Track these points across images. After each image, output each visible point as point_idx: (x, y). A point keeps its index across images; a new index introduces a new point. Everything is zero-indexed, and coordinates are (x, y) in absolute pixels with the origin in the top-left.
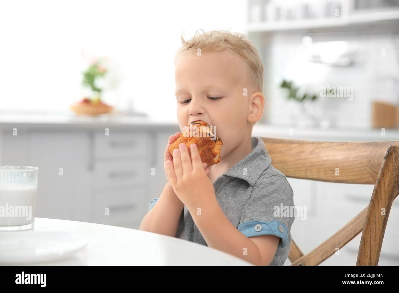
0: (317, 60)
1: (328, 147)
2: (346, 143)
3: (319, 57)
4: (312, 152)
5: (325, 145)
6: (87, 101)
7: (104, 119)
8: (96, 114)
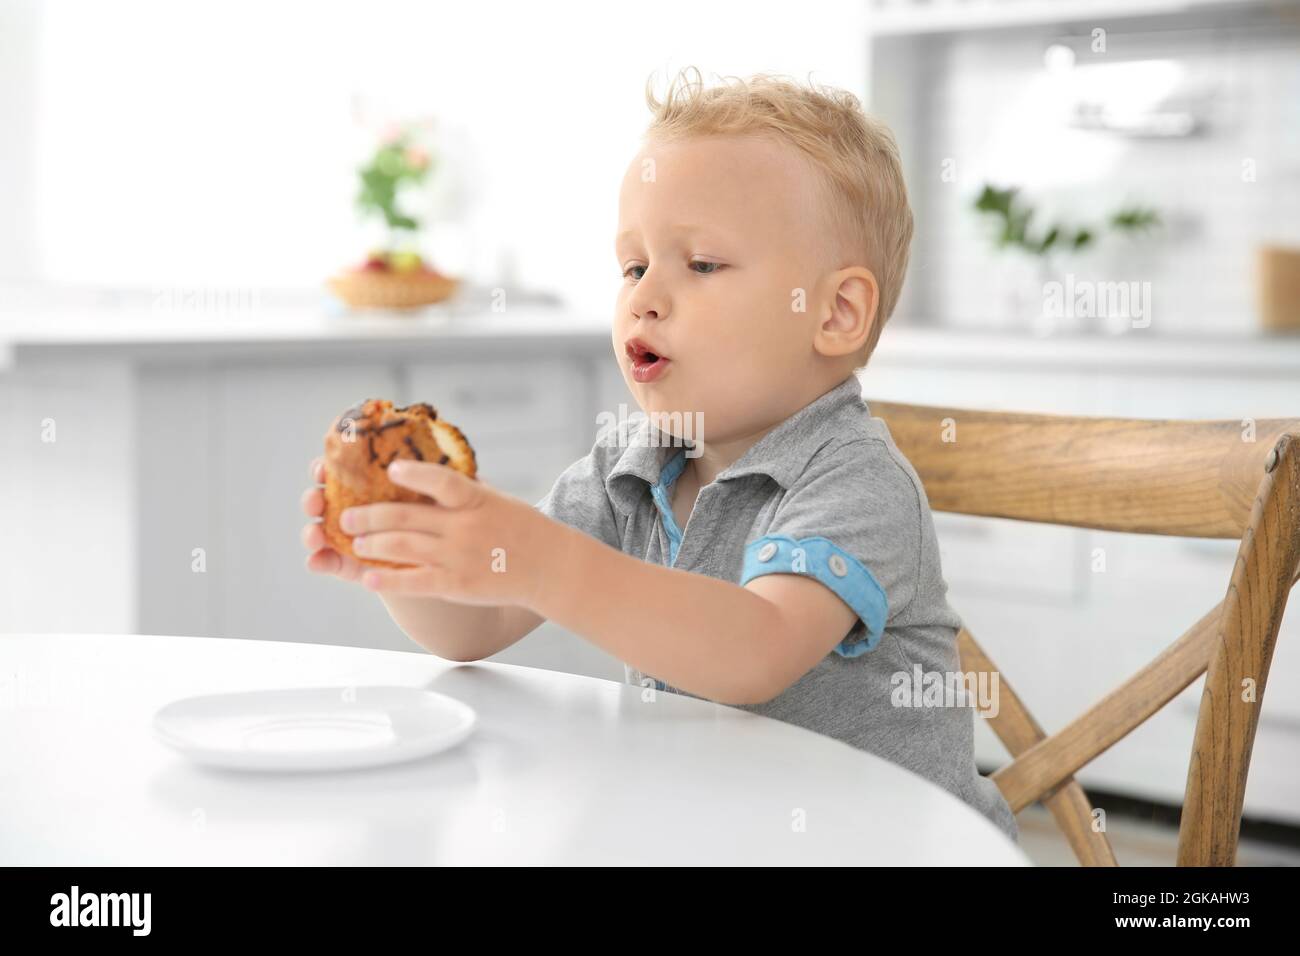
0: (1088, 118)
1: (1111, 433)
2: (1164, 423)
3: (1098, 110)
4: (1068, 446)
5: (1104, 427)
6: (380, 266)
7: (433, 322)
8: (408, 305)
